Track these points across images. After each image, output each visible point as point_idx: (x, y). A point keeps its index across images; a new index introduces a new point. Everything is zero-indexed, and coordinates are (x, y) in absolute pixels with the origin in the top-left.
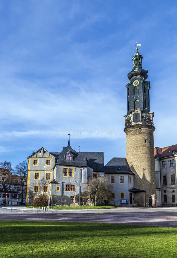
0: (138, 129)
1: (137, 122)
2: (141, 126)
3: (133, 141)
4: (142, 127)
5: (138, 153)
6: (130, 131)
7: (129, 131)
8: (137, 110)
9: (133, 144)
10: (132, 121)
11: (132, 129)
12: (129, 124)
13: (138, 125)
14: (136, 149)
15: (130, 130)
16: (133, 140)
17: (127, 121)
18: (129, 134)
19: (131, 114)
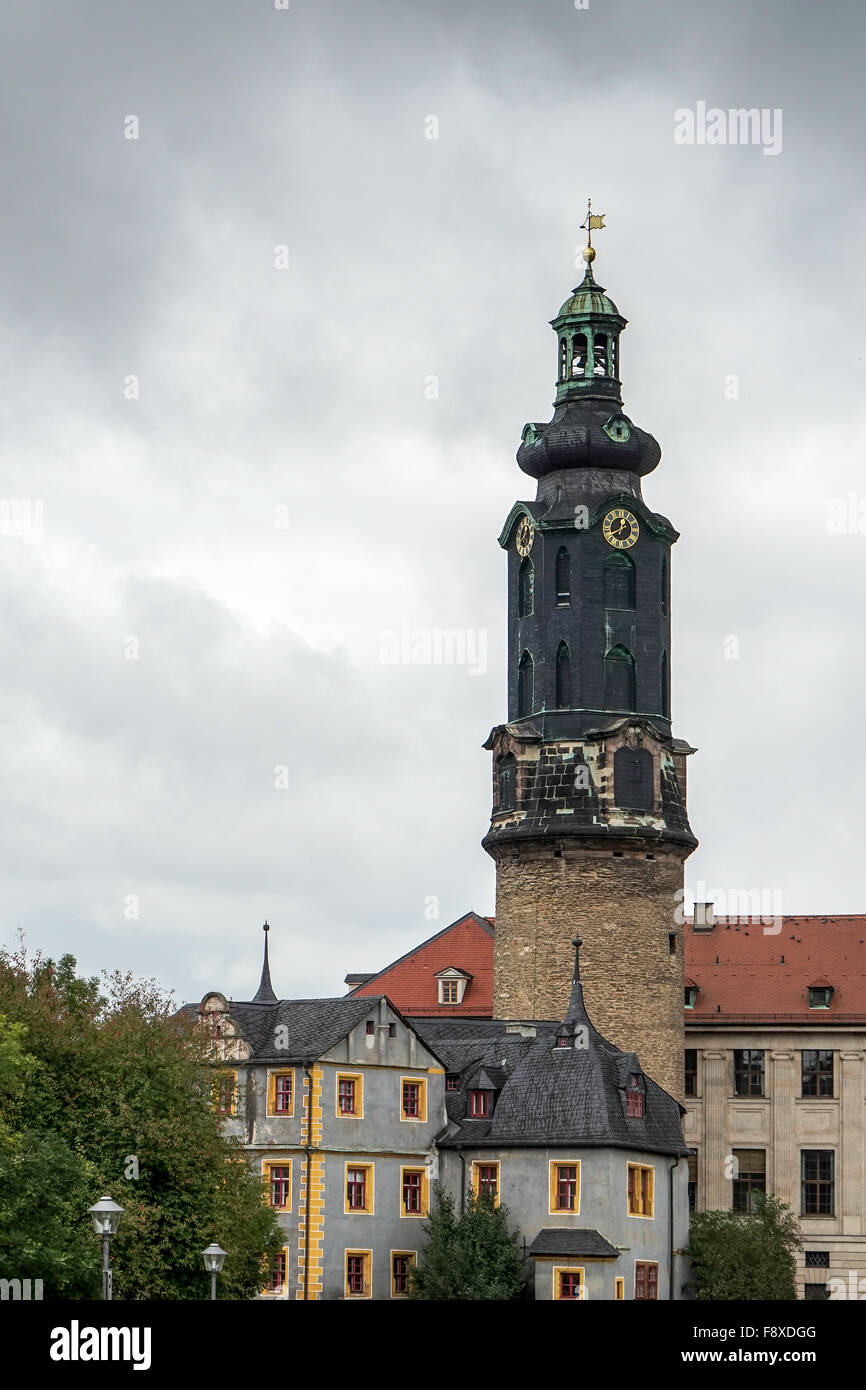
0: (641, 857)
1: (642, 814)
2: (661, 844)
3: (606, 934)
4: (664, 852)
5: (638, 1020)
6: (587, 858)
7: (569, 861)
8: (638, 730)
9: (608, 957)
10: (609, 796)
11: (601, 854)
12: (583, 816)
13: (648, 834)
14: (628, 990)
15: (582, 852)
16: (607, 926)
17: (555, 780)
18: (573, 877)
19: (592, 739)
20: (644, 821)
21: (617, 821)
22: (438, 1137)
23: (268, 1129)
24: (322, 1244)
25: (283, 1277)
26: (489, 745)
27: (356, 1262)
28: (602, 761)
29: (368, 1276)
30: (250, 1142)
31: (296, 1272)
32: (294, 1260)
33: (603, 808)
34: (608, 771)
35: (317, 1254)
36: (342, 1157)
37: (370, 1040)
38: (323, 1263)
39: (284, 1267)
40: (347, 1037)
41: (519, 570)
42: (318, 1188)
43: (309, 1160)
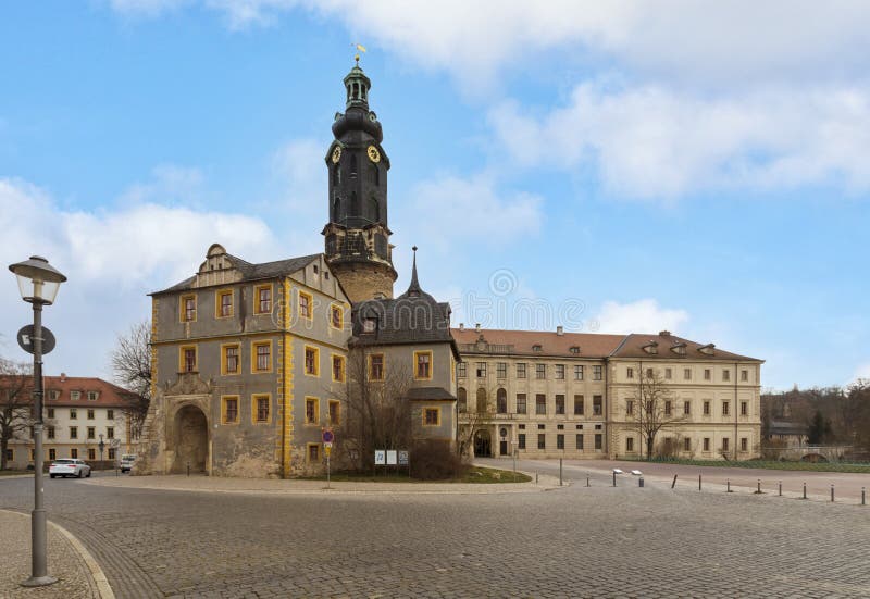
1: (384, 259)
6: (365, 272)
7: (358, 273)
8: (382, 228)
10: (373, 250)
11: (370, 271)
12: (364, 256)
15: (363, 270)
17: (351, 243)
18: (360, 279)
19: (365, 229)
20: (385, 262)
21: (376, 259)
22: (349, 341)
23: (255, 322)
24: (293, 392)
25: (267, 413)
26: (323, 233)
27: (311, 403)
28: (370, 237)
29: (318, 413)
30: (243, 331)
31: (275, 407)
32: (274, 401)
33: (371, 254)
34: (373, 240)
35: (289, 397)
36: (302, 341)
37: (316, 276)
38: (294, 402)
39: (267, 406)
40: (304, 269)
41: (333, 169)
42: (289, 356)
43: (284, 339)
